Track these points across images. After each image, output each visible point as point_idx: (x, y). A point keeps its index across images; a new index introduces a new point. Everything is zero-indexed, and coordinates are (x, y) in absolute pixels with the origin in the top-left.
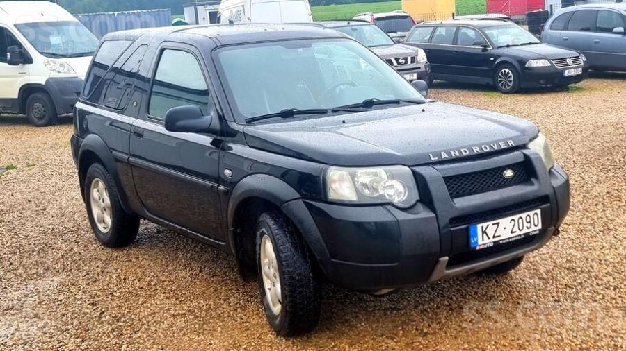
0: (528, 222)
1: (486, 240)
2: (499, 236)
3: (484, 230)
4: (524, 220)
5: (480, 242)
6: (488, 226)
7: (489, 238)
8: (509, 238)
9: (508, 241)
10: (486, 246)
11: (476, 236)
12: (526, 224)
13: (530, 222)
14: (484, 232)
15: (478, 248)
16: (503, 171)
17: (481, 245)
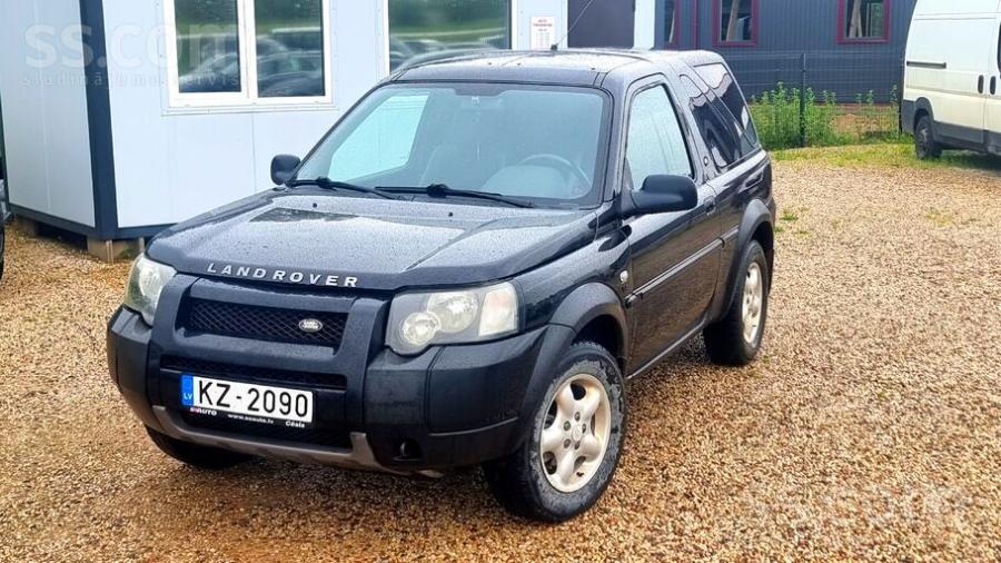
0: (284, 404)
1: (205, 403)
2: (228, 406)
3: (203, 387)
4: (277, 399)
5: (196, 402)
6: (210, 384)
7: (211, 403)
8: (244, 415)
9: (241, 418)
10: (204, 412)
11: (192, 392)
12: (278, 405)
13: (289, 404)
14: (203, 391)
15: (192, 410)
16: (301, 318)
17: (197, 407)
